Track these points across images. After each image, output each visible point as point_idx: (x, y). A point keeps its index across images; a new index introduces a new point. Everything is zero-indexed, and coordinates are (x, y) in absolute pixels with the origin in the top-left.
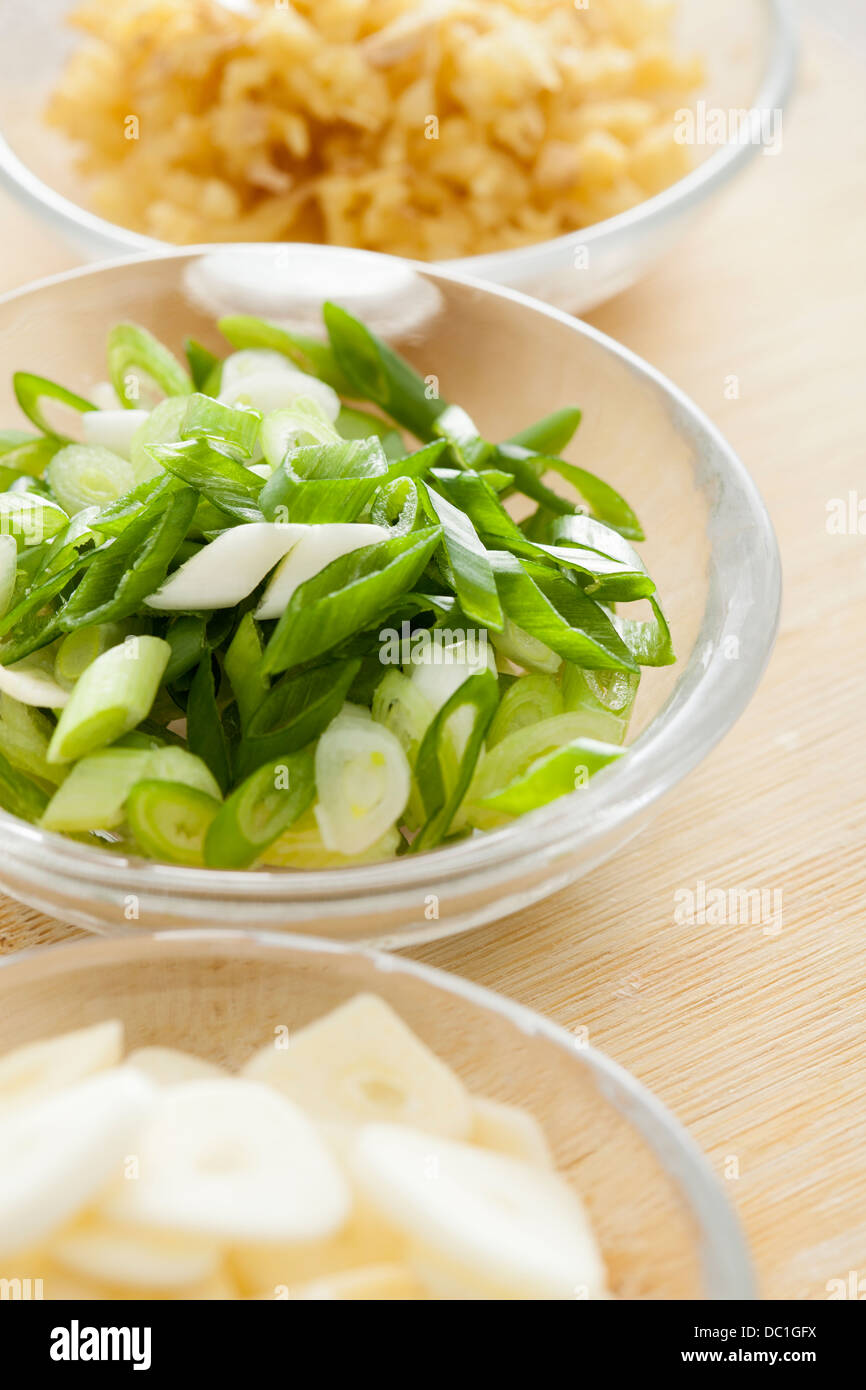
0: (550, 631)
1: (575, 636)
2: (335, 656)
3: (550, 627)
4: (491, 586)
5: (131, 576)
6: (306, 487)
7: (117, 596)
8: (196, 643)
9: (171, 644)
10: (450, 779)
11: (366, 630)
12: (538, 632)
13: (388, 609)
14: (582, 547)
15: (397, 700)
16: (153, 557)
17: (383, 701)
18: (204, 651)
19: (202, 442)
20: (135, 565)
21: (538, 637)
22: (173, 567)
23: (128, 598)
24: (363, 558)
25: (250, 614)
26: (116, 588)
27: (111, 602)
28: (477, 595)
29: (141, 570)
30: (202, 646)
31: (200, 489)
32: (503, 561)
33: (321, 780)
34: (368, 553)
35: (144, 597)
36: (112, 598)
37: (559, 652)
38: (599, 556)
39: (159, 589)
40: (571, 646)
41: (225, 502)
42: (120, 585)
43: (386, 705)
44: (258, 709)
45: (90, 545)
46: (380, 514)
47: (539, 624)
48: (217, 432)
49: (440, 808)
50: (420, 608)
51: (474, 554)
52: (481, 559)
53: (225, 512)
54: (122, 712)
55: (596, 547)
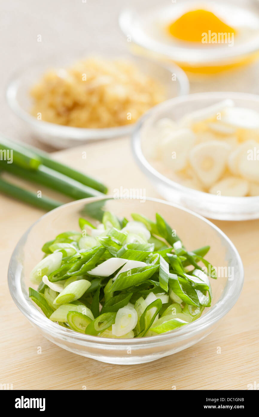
0: (180, 294)
1: (185, 296)
2: (128, 291)
3: (180, 293)
4: (167, 281)
5: (84, 266)
6: (128, 251)
7: (80, 270)
8: (98, 284)
9: (91, 283)
10: (147, 324)
11: (136, 286)
12: (178, 294)
13: (142, 282)
14: (196, 277)
15: (140, 304)
16: (91, 262)
17: (137, 304)
18: (99, 286)
19: (110, 238)
20: (86, 263)
21: (178, 295)
22: (96, 266)
23: (83, 270)
24: (139, 269)
25: (111, 279)
26: (80, 268)
27: (79, 271)
28: (163, 282)
29: (87, 264)
30: (99, 285)
31: (107, 249)
32: (174, 276)
33: (116, 319)
34: (141, 269)
35: (87, 271)
36: (79, 270)
37: (182, 300)
38: (199, 279)
39: (91, 270)
40: (185, 298)
41: (112, 252)
42: (81, 267)
43: (138, 305)
44: (108, 301)
45: (80, 258)
46: (148, 261)
47: (178, 292)
48: (113, 236)
49: (144, 330)
50: (151, 283)
51: (166, 273)
52: (167, 275)
53: (111, 254)
54: (74, 296)
55: (199, 277)
